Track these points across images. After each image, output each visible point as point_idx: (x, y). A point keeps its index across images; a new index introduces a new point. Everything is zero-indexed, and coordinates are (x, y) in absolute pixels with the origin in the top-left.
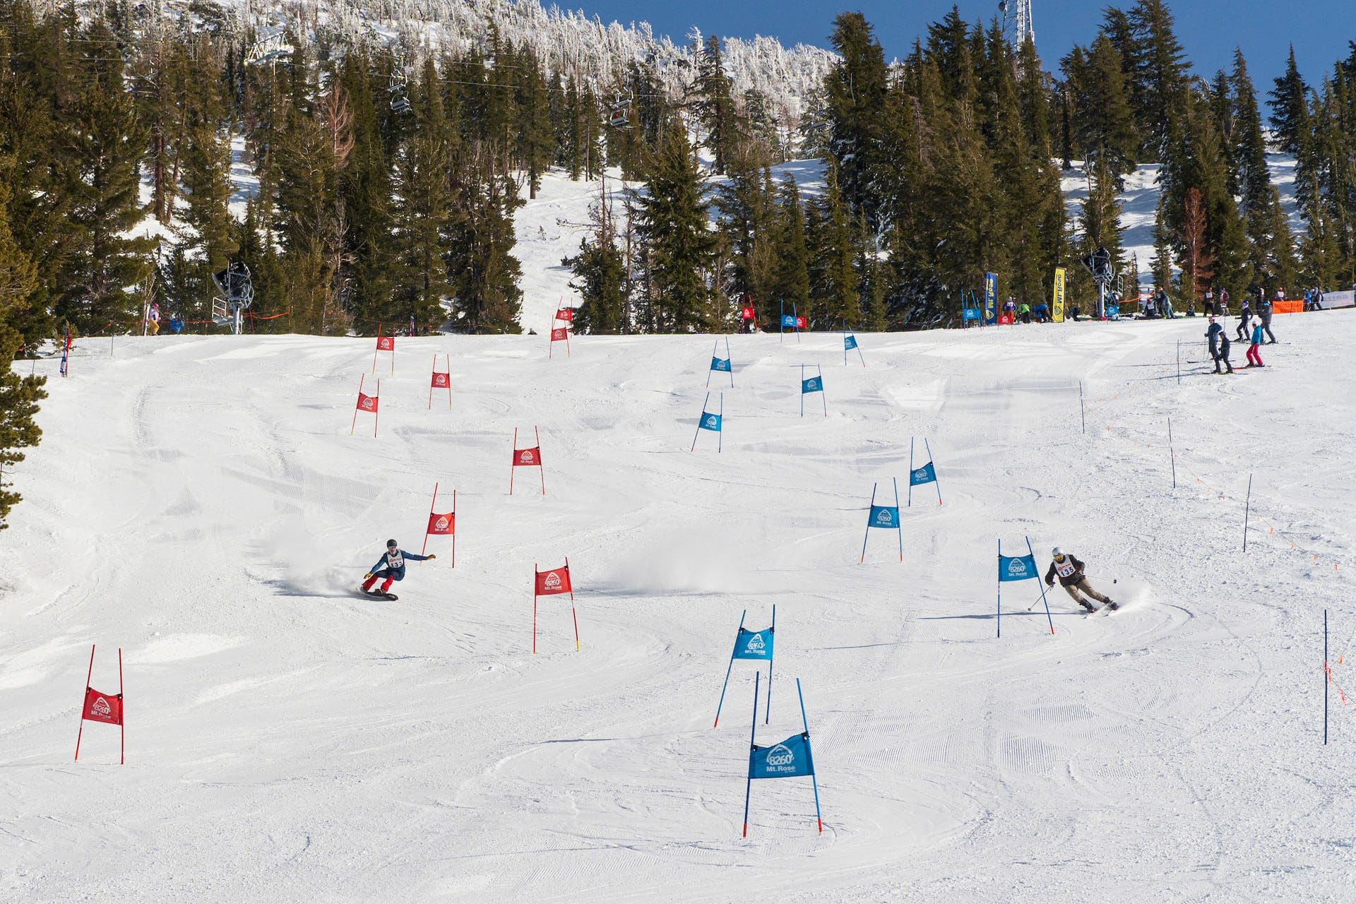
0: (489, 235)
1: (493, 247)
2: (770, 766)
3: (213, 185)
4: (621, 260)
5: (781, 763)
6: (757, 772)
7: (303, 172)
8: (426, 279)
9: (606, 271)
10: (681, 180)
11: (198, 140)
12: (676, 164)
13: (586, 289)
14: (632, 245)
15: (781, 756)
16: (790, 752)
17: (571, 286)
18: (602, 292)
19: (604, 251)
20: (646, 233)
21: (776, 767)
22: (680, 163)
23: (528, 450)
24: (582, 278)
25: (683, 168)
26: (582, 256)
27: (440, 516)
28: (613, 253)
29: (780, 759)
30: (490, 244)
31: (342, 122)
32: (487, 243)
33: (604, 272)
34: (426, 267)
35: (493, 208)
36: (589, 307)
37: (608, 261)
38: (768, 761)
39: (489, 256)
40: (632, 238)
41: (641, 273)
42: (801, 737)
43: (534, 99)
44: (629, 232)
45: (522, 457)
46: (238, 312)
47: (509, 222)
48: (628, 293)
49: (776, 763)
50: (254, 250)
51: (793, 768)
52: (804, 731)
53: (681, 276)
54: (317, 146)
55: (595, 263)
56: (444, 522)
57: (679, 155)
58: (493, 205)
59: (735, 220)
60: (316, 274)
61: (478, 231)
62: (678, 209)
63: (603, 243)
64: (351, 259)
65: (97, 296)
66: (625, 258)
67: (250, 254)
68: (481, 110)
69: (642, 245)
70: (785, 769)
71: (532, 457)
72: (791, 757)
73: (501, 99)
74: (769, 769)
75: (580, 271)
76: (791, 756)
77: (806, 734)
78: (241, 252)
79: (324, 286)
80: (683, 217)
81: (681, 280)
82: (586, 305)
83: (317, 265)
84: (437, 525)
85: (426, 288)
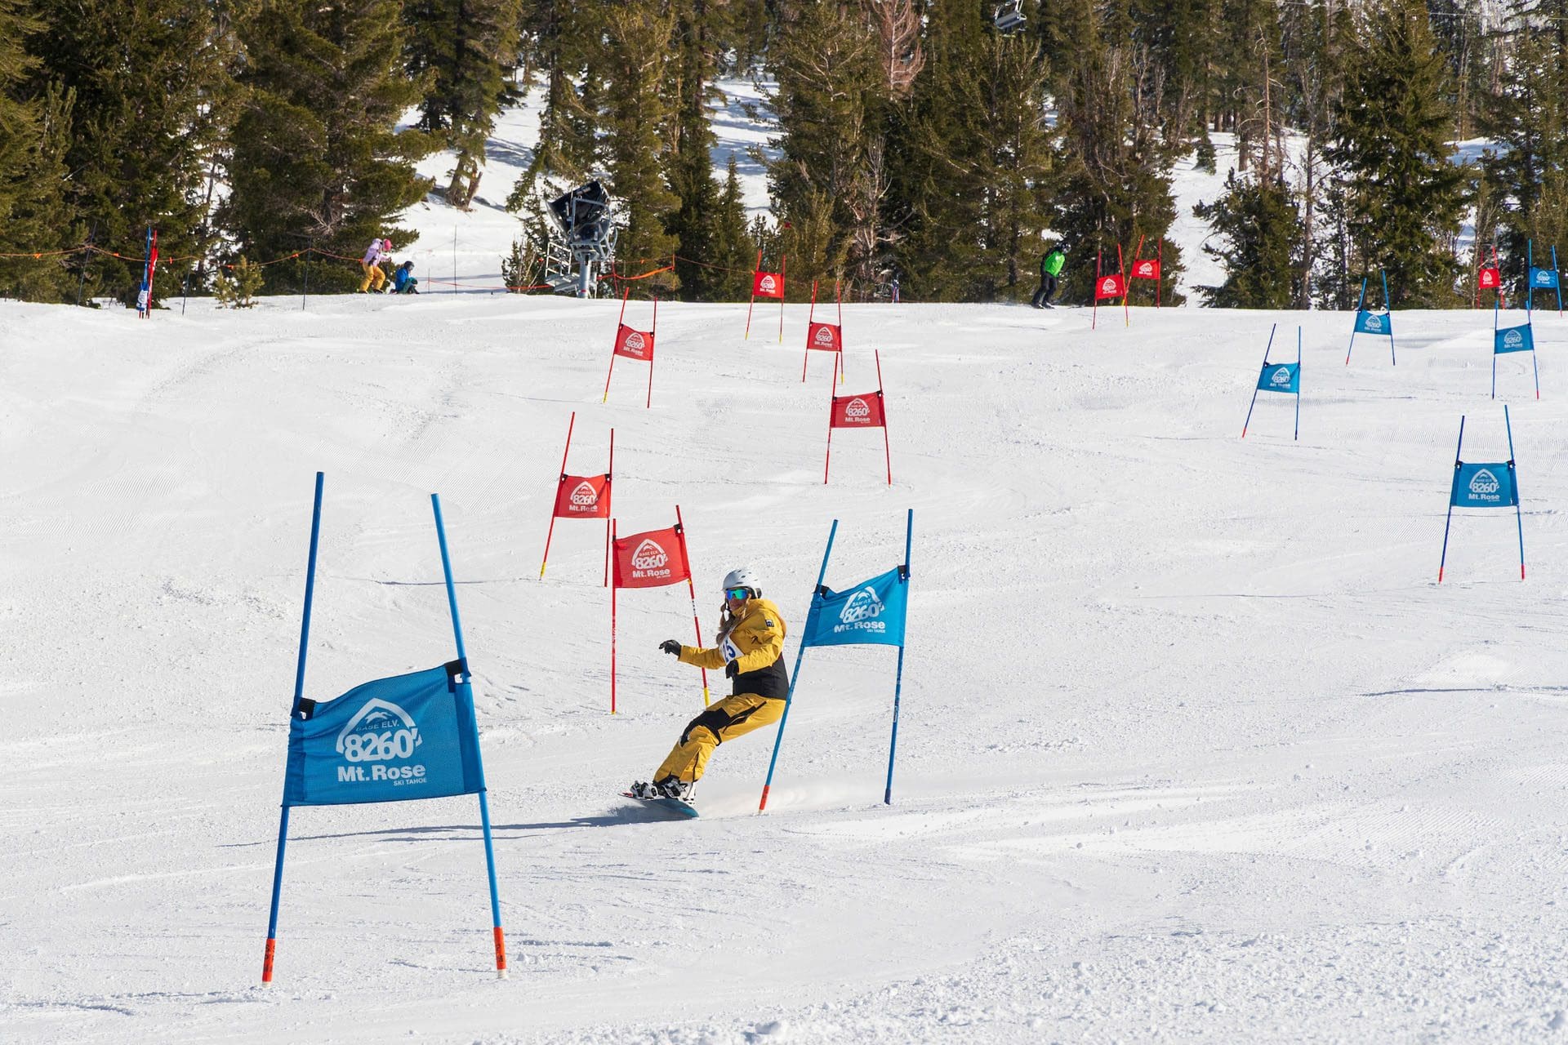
0: (1130, 204)
1: (1136, 224)
2: (347, 764)
3: (639, 99)
4: (1296, 208)
5: (382, 755)
6: (310, 785)
7: (819, 97)
8: (1012, 269)
9: (1267, 224)
10: (1401, 71)
11: (617, 25)
12: (1394, 43)
13: (1234, 256)
14: (1315, 180)
15: (380, 734)
16: (409, 722)
17: (1208, 250)
18: (1258, 259)
19: (1265, 189)
20: (1340, 162)
21: (367, 766)
22: (1400, 43)
23: (863, 397)
24: (1225, 235)
25: (1406, 50)
26: (1227, 200)
27: (579, 480)
28: (1281, 194)
29: (379, 742)
30: (1132, 219)
31: (905, 26)
32: (1127, 218)
33: (1264, 226)
34: (1013, 250)
35: (1136, 159)
36: (1236, 286)
37: (1271, 206)
38: (340, 748)
39: (1129, 238)
40: (1314, 169)
41: (1331, 230)
42: (444, 675)
43: (1248, 11)
44: (1310, 159)
45: (849, 410)
46: (589, 268)
47: (1164, 185)
48: (1306, 264)
49: (364, 756)
50: (706, 209)
51: (419, 771)
52: (456, 657)
53: (1398, 233)
54: (843, 54)
55: (1249, 209)
56: (588, 492)
57: (1401, 29)
58: (1139, 155)
59: (1512, 154)
60: (818, 255)
61: (1111, 197)
62: (1395, 120)
63: (1264, 178)
64: (893, 238)
65: (329, 230)
66: (1303, 203)
67: (700, 216)
68: (1166, 32)
69: (1333, 181)
70: (394, 774)
71: (867, 411)
72: (410, 737)
73: (1199, 16)
74: (345, 775)
75: (1223, 224)
76: (410, 735)
77: (458, 666)
78: (685, 211)
79: (831, 274)
80: (1406, 133)
81: (1398, 241)
82: (1232, 281)
83: (821, 239)
84: (573, 497)
85: (1011, 284)
